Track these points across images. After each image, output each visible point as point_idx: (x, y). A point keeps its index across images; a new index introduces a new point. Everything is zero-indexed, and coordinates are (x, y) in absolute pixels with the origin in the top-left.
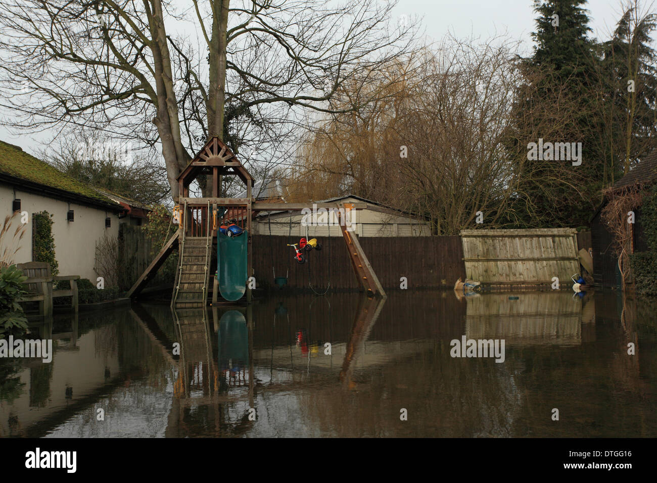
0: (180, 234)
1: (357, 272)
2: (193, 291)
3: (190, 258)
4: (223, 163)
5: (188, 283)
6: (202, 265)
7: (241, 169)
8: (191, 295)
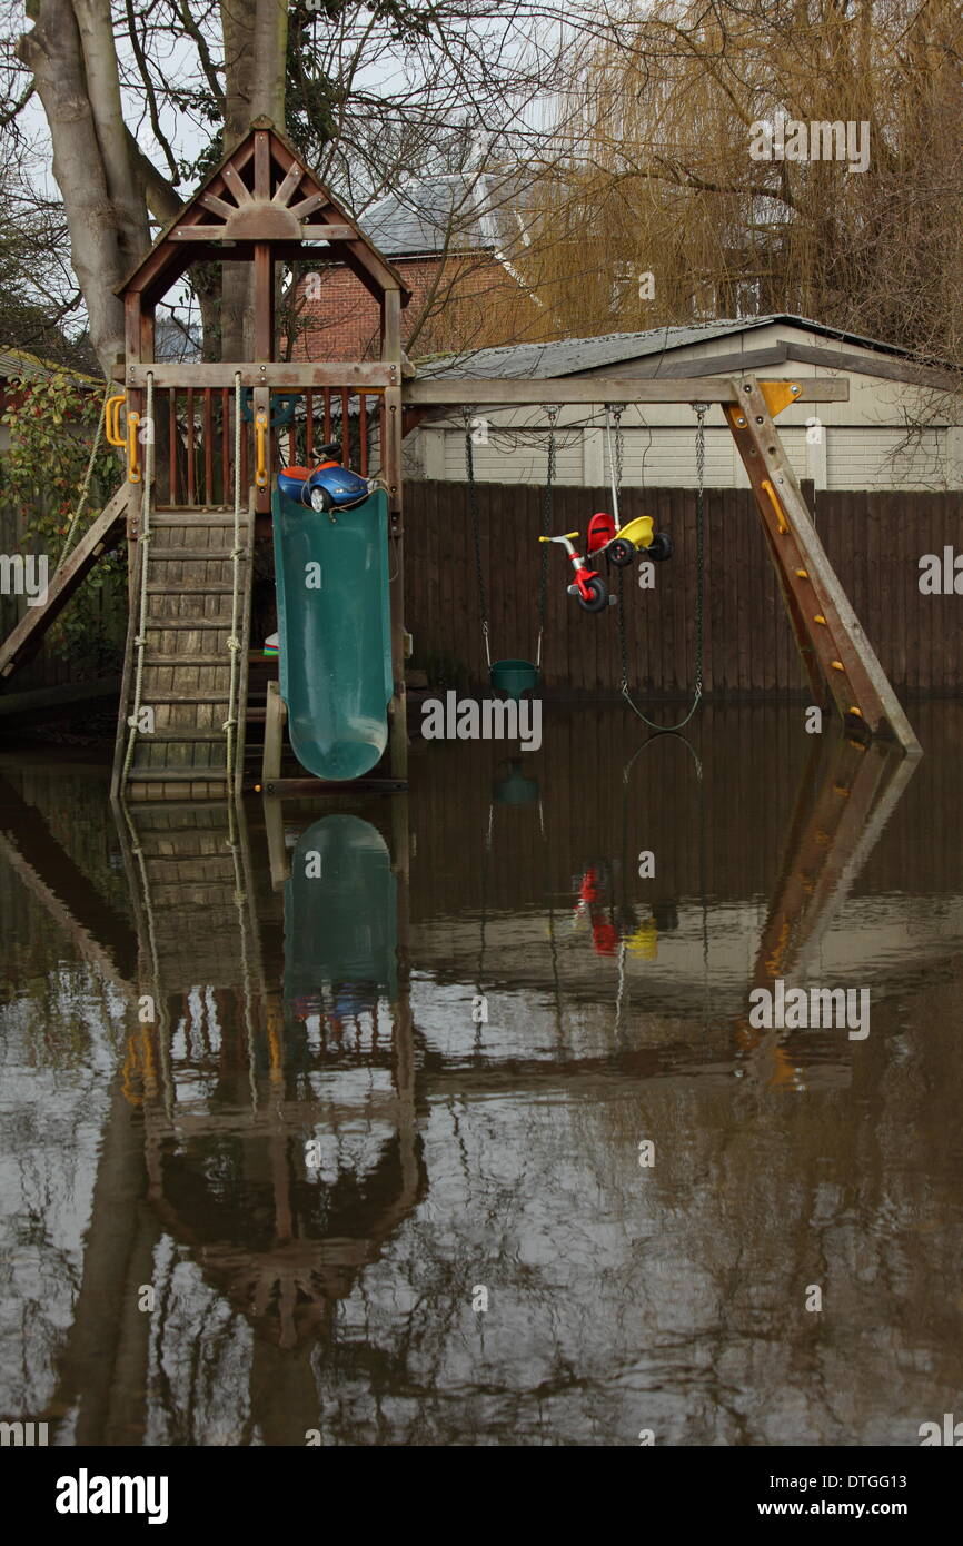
0: (131, 501)
1: (805, 639)
2: (187, 734)
3: (173, 600)
4: (292, 230)
5: (171, 703)
6: (218, 629)
7: (359, 251)
8: (183, 750)
